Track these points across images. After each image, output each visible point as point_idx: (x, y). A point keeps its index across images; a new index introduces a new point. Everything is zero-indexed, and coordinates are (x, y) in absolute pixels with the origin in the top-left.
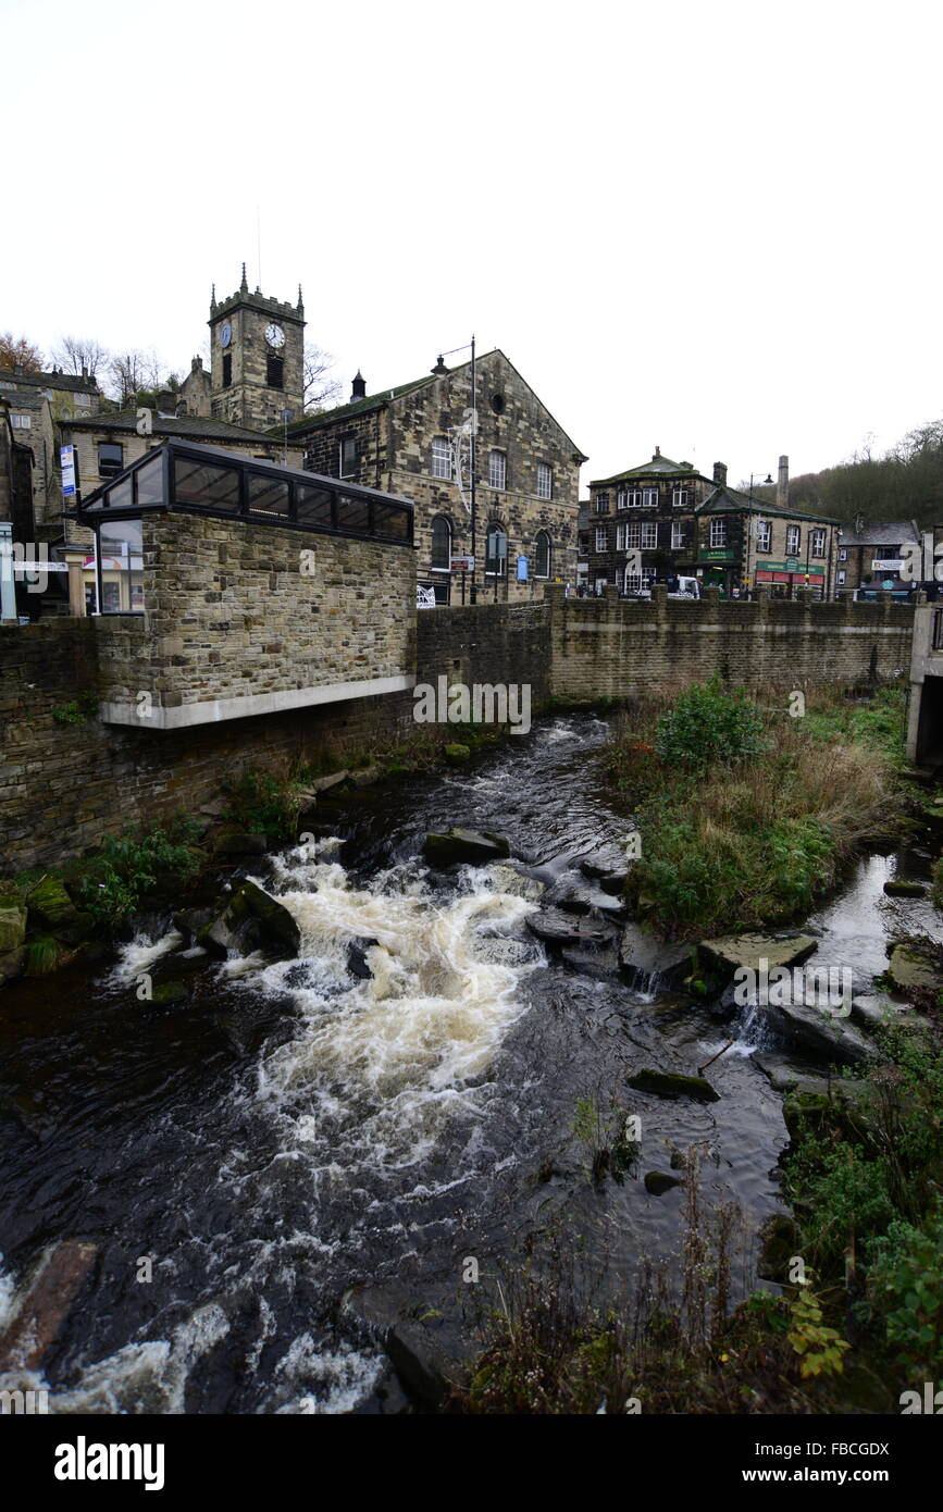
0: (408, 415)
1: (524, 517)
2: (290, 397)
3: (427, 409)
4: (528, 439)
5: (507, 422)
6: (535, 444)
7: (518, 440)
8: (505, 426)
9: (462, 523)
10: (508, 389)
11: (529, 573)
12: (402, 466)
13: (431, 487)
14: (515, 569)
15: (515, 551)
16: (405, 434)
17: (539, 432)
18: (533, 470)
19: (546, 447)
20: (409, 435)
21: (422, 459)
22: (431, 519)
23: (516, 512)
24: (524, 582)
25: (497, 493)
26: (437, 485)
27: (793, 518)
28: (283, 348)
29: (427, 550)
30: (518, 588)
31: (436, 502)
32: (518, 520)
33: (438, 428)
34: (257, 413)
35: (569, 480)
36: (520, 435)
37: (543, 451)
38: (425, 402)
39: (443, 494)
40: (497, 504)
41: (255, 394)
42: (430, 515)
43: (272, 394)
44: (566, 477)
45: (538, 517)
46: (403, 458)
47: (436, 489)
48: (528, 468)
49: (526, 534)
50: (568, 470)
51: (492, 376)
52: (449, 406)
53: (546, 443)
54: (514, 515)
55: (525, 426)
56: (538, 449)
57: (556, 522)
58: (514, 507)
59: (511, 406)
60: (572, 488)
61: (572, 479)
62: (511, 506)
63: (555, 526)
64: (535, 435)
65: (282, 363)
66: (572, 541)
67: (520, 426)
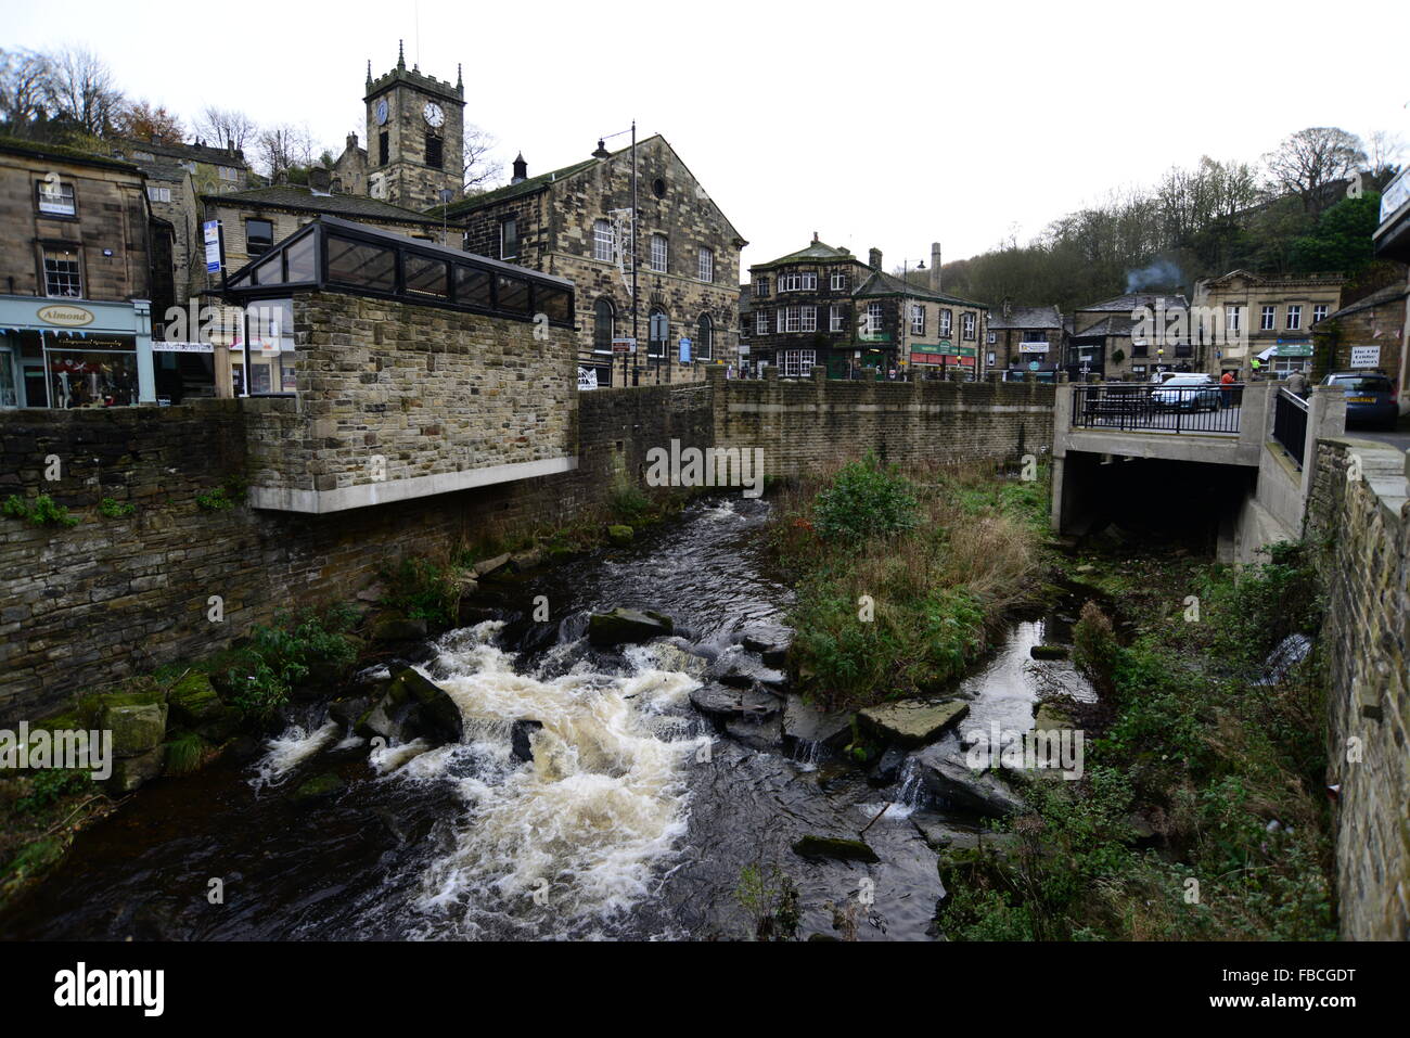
0: (569, 197)
1: (685, 300)
2: (450, 178)
3: (588, 192)
4: (690, 223)
5: (668, 206)
6: (696, 229)
7: (679, 224)
8: (666, 210)
9: (624, 305)
10: (669, 174)
11: (692, 355)
12: (564, 248)
13: (593, 270)
14: (677, 351)
15: (676, 333)
16: (567, 216)
17: (700, 216)
18: (694, 253)
19: (707, 232)
20: (571, 218)
21: (583, 242)
22: (592, 301)
23: (677, 295)
24: (687, 364)
25: (659, 276)
26: (599, 267)
27: (945, 302)
28: (442, 127)
29: (588, 332)
30: (680, 370)
31: (598, 285)
32: (680, 303)
33: (599, 211)
34: (415, 193)
35: (730, 264)
36: (681, 219)
37: (704, 235)
38: (587, 185)
39: (605, 277)
40: (659, 287)
41: (413, 173)
42: (591, 298)
43: (431, 174)
44: (727, 261)
45: (700, 300)
46: (564, 240)
47: (598, 272)
48: (690, 251)
49: (688, 317)
50: (729, 254)
51: (653, 160)
52: (610, 189)
53: (707, 228)
54: (675, 298)
55: (687, 210)
56: (699, 233)
57: (717, 305)
58: (676, 289)
59: (672, 190)
60: (732, 271)
61: (733, 263)
62: (673, 289)
63: (717, 309)
64: (696, 219)
65: (441, 142)
66: (734, 324)
67: (681, 210)
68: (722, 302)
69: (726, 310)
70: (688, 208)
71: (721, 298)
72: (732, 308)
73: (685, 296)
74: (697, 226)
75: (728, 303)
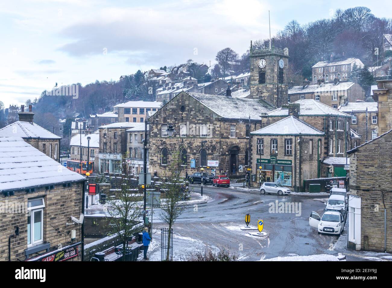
0: (154, 121)
1: (193, 145)
3: (159, 118)
5: (186, 114)
6: (198, 118)
7: (191, 119)
8: (186, 115)
9: (170, 150)
11: (196, 165)
12: (152, 136)
13: (160, 140)
14: (190, 164)
15: (190, 157)
19: (203, 118)
20: (154, 127)
21: (158, 133)
22: (160, 150)
23: (190, 144)
24: (194, 168)
25: (183, 139)
26: (162, 139)
28: (265, 67)
29: (159, 159)
30: (191, 171)
31: (162, 144)
32: (191, 146)
33: (162, 122)
34: (255, 96)
36: (192, 117)
39: (164, 142)
40: (182, 142)
42: (160, 149)
45: (200, 144)
46: (152, 133)
47: (162, 141)
49: (195, 151)
50: (214, 124)
51: (180, 100)
52: (166, 115)
53: (203, 117)
55: (194, 113)
56: (199, 120)
57: (208, 145)
58: (190, 142)
59: (188, 108)
60: (216, 131)
61: (216, 127)
62: (188, 142)
63: (208, 147)
64: (198, 115)
65: (265, 73)
66: (217, 152)
67: (191, 114)
68: (211, 144)
69: (213, 147)
70: (194, 112)
71: (210, 142)
72: (216, 145)
73: (193, 144)
74: (199, 117)
75: (214, 144)
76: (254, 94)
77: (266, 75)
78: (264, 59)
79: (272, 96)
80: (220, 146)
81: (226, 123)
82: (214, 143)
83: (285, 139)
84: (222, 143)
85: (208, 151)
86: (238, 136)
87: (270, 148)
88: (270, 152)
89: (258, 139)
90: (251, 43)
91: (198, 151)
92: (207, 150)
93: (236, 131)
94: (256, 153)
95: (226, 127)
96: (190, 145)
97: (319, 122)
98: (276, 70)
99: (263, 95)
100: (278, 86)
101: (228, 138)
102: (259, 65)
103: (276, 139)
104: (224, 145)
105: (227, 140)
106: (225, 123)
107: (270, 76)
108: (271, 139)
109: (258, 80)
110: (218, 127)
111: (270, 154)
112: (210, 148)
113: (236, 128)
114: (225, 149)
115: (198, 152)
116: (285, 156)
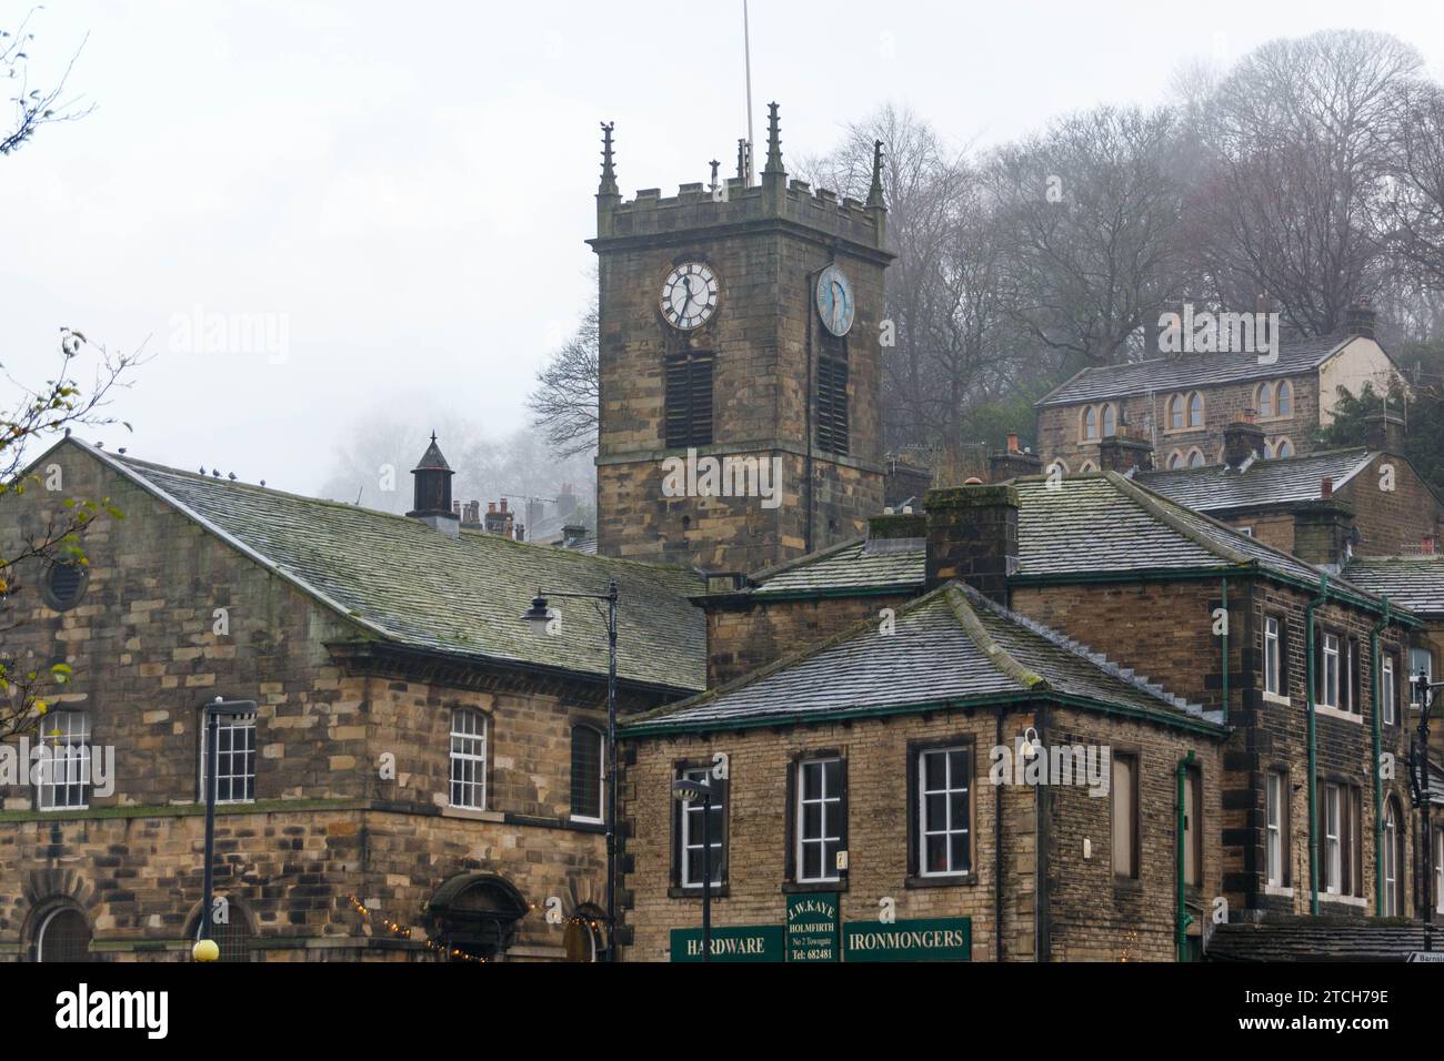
1: (145, 872)
4: (163, 645)
5: (91, 622)
6: (183, 655)
7: (126, 659)
8: (85, 633)
10: (98, 533)
18: (178, 728)
19: (229, 652)
23: (120, 862)
25: (57, 823)
32: (127, 885)
34: (635, 539)
35: (320, 728)
36: (134, 644)
37: (218, 667)
40: (55, 851)
41: (629, 487)
44: (307, 721)
48: (164, 727)
49: (155, 921)
50: (317, 696)
53: (226, 640)
54: (109, 873)
55: (152, 613)
56: (197, 665)
57: (268, 868)
58: (113, 849)
59: (106, 574)
60: (333, 748)
61: (334, 721)
62: (102, 849)
63: (264, 882)
64: (188, 627)
65: (710, 367)
66: (338, 919)
67: (133, 618)
68: (290, 857)
69: (303, 880)
70: (157, 605)
71: (283, 845)
72: (331, 868)
73: (144, 863)
74: (192, 645)
75: (314, 855)
76: (631, 530)
77: (717, 384)
78: (702, 260)
79: (767, 541)
80: (364, 869)
81: (411, 687)
82: (313, 852)
83: (914, 749)
84: (382, 844)
85: (265, 917)
86: (510, 804)
87: (782, 837)
88: (780, 868)
89: (681, 766)
90: (608, 141)
91: (179, 919)
92: (257, 905)
93: (490, 761)
94: (666, 884)
95: (411, 724)
96: (117, 875)
97: (1179, 633)
98: (796, 347)
99: (693, 535)
100: (808, 469)
101: (433, 812)
102: (666, 305)
103: (833, 753)
104: (394, 870)
105: (422, 827)
106: (404, 688)
107: (753, 386)
108: (789, 754)
109: (658, 420)
110: (345, 719)
111: (781, 879)
112: (280, 892)
113: (492, 736)
114: (399, 894)
115: (183, 931)
116: (908, 887)
